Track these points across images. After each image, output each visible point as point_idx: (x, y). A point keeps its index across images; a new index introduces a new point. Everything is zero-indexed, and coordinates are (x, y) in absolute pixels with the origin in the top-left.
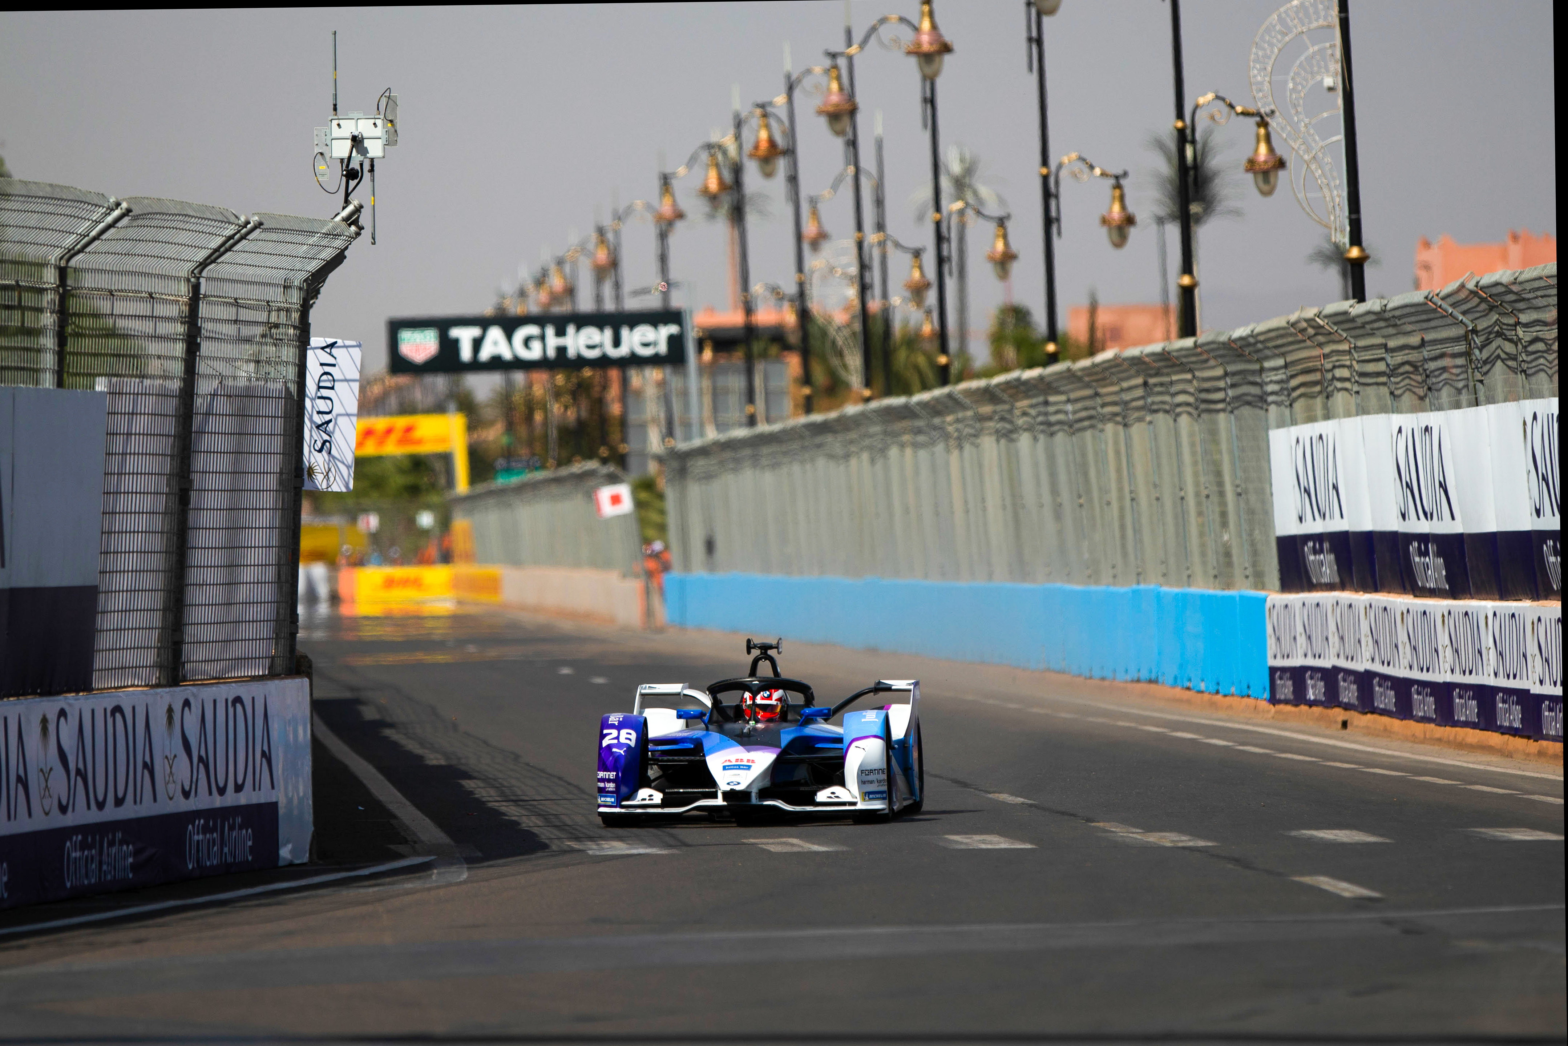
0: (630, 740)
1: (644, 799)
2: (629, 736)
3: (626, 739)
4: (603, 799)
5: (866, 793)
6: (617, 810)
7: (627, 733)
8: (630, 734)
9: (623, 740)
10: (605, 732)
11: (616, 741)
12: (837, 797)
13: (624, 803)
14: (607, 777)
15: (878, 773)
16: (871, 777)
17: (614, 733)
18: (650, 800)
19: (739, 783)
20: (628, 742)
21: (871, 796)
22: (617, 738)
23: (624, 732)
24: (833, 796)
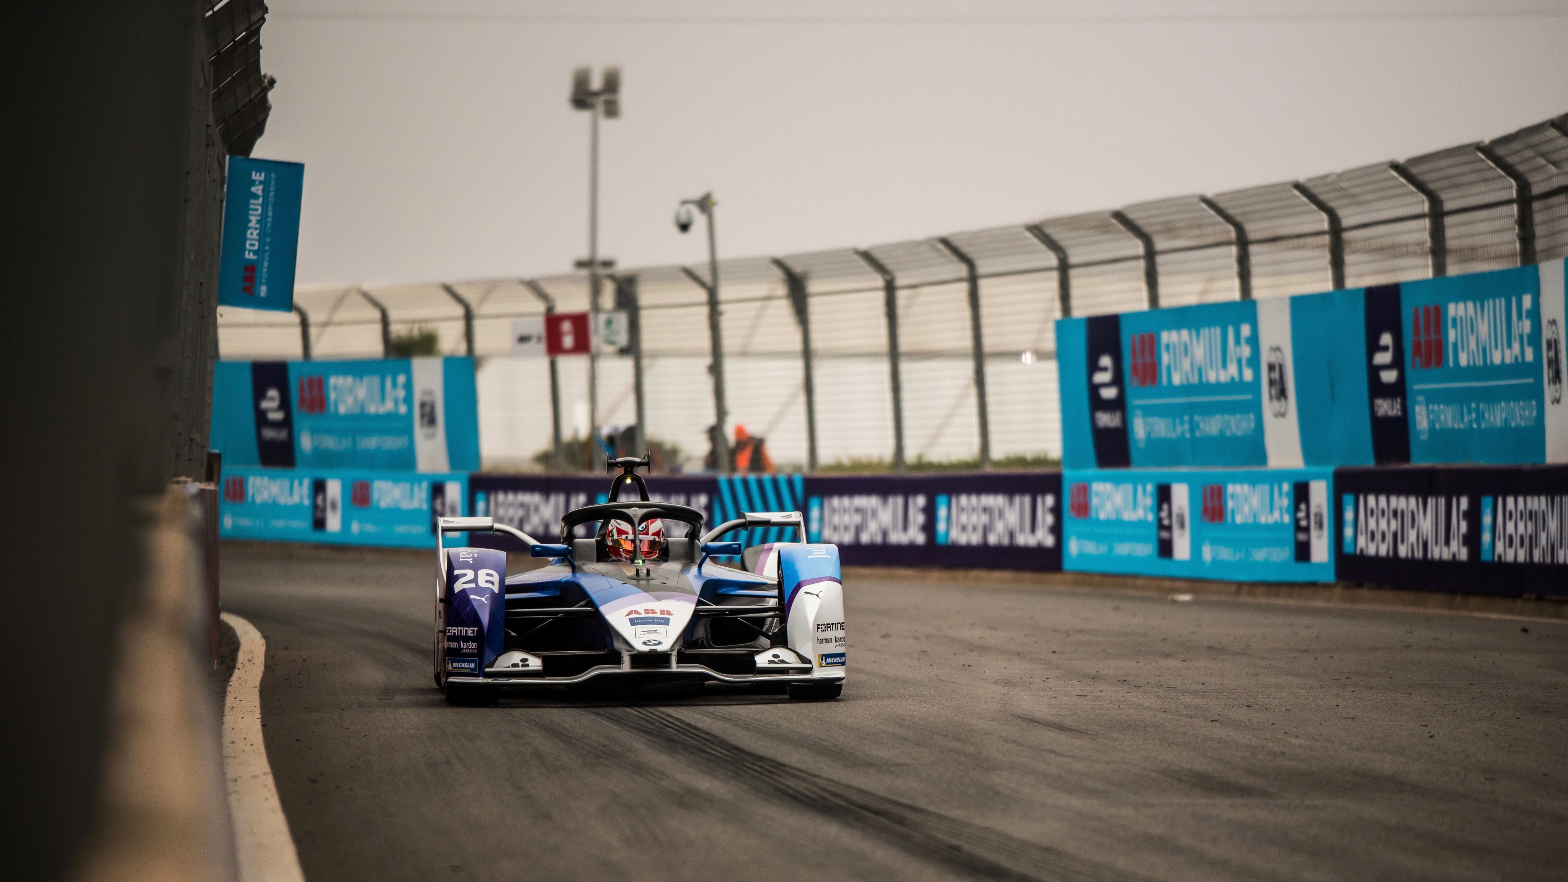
0: (493, 583)
1: (514, 665)
2: (490, 578)
3: (487, 581)
4: (455, 665)
5: (823, 655)
6: (480, 680)
7: (487, 575)
8: (492, 576)
9: (482, 583)
10: (456, 572)
11: (473, 585)
12: (783, 662)
13: (487, 670)
14: (463, 634)
15: (837, 629)
16: (830, 634)
17: (470, 574)
18: (523, 666)
19: (659, 643)
20: (489, 585)
21: (828, 660)
22: (475, 580)
23: (482, 573)
24: (776, 660)
